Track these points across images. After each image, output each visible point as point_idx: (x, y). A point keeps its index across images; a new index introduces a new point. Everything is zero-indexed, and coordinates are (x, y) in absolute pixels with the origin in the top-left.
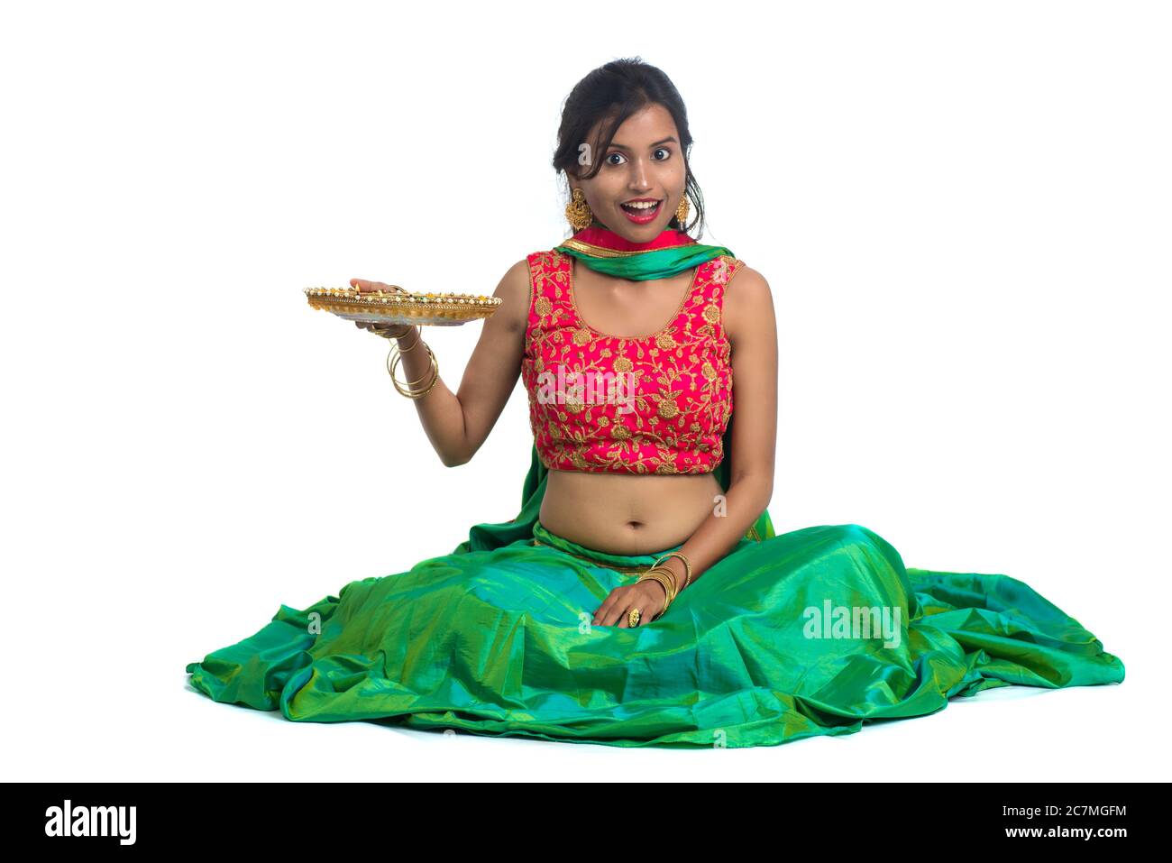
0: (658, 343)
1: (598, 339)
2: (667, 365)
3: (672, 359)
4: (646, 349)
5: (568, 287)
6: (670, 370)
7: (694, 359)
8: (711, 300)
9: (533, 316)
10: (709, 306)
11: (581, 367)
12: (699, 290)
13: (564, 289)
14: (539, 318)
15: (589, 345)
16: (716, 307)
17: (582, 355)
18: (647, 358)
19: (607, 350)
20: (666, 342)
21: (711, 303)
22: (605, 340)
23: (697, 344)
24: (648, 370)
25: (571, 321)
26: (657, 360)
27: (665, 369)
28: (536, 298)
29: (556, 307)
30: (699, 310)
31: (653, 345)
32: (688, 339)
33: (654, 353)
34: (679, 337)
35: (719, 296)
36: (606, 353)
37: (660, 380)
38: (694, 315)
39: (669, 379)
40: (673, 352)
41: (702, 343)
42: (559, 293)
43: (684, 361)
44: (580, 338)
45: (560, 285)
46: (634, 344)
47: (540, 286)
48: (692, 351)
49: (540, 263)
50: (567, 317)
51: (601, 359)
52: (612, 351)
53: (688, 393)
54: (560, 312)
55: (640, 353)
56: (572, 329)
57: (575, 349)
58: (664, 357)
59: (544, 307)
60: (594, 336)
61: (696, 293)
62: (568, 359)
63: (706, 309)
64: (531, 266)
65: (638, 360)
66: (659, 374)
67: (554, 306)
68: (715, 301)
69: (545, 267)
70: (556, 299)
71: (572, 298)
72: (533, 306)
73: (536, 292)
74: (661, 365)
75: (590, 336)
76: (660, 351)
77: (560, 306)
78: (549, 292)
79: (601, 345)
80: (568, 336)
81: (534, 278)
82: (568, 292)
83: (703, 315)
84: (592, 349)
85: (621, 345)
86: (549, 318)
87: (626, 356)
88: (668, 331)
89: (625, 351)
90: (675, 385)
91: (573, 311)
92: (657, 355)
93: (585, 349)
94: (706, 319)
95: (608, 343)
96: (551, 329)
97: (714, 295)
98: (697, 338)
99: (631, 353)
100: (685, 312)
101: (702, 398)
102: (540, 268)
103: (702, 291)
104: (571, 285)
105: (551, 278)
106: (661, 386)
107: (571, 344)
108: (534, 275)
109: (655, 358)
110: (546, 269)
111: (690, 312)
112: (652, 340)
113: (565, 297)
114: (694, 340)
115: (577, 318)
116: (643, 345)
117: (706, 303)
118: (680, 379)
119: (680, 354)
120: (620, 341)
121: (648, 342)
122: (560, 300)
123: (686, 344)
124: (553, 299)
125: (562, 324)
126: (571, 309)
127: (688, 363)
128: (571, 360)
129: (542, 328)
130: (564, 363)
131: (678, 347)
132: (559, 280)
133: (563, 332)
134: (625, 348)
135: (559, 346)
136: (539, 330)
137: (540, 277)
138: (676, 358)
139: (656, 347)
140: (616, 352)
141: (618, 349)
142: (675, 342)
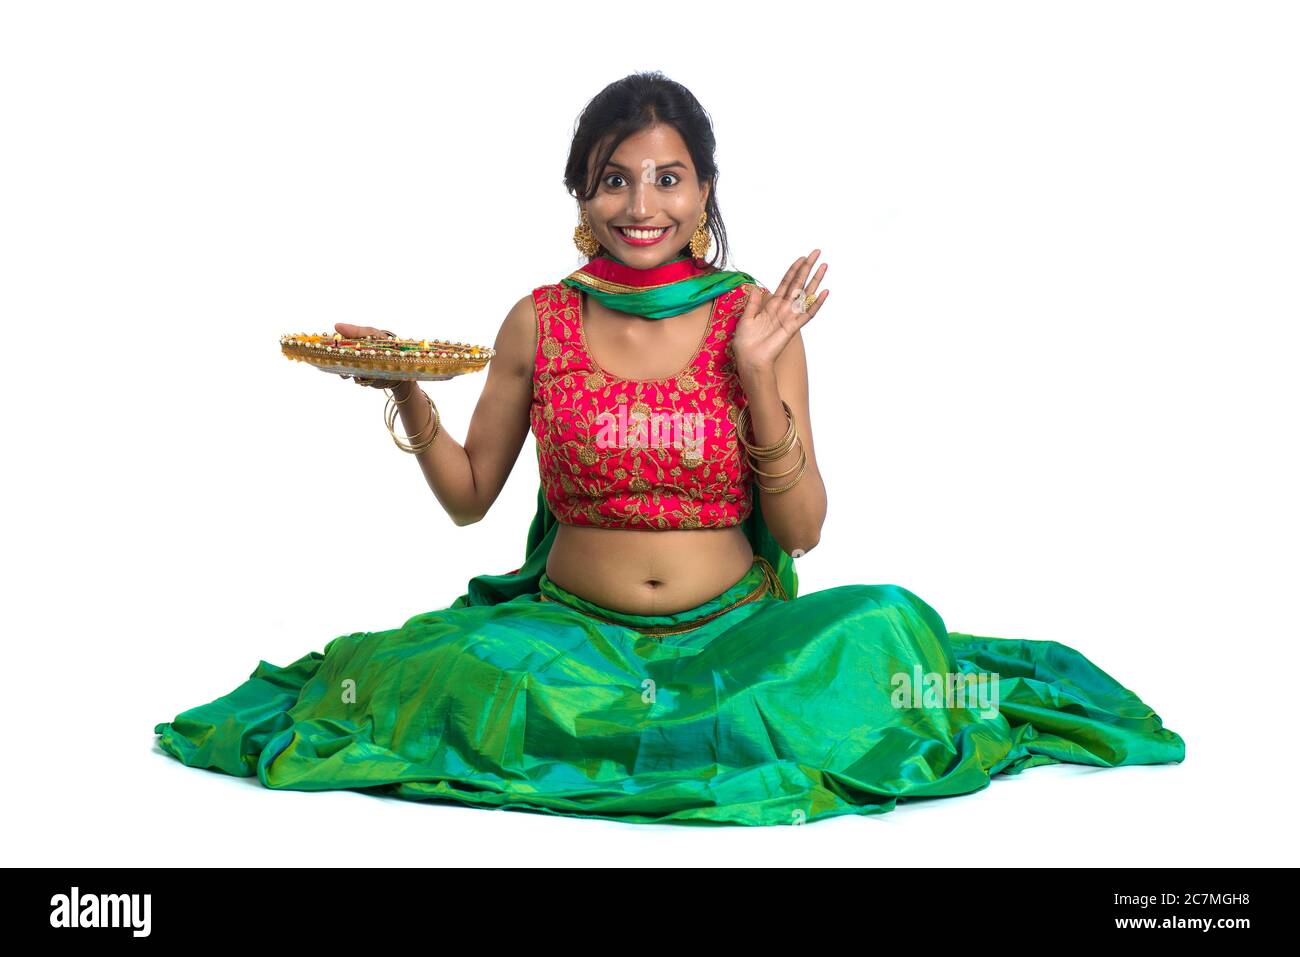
0: (678, 385)
1: (613, 383)
2: (689, 410)
3: (694, 403)
4: (666, 392)
5: (578, 325)
7: (718, 402)
9: (541, 359)
11: (595, 414)
12: (720, 323)
13: (574, 328)
14: (547, 361)
15: (603, 390)
17: (595, 401)
18: (667, 402)
19: (623, 395)
20: (689, 384)
22: (620, 385)
23: (721, 384)
25: (582, 364)
26: (679, 404)
28: (543, 338)
29: (565, 349)
30: (721, 346)
31: (673, 388)
32: (712, 379)
33: (674, 397)
34: (701, 378)
36: (622, 399)
38: (717, 352)
40: (695, 395)
41: (727, 383)
42: (567, 333)
43: (708, 404)
44: (593, 383)
45: (569, 323)
46: (653, 389)
47: (547, 327)
48: (716, 393)
49: (546, 299)
50: (578, 360)
51: (616, 406)
52: (628, 396)
53: (713, 440)
54: (570, 353)
55: (660, 398)
56: (584, 373)
57: (587, 395)
58: (685, 399)
59: (552, 349)
60: (609, 380)
61: (717, 327)
62: (581, 406)
63: (729, 344)
64: (537, 303)
65: (658, 405)
67: (563, 347)
69: (552, 303)
70: (565, 340)
71: (584, 340)
72: (540, 349)
73: (543, 332)
74: (682, 410)
75: (605, 380)
76: (681, 394)
77: (570, 348)
78: (557, 332)
79: (617, 389)
80: (580, 381)
81: (540, 316)
82: (578, 331)
83: (727, 351)
84: (607, 394)
85: (639, 389)
86: (558, 361)
87: (643, 401)
88: (689, 371)
89: (643, 396)
91: (585, 353)
92: (678, 399)
93: (599, 394)
94: (730, 356)
95: (624, 387)
96: (561, 373)
98: (721, 379)
99: (650, 397)
100: (707, 350)
101: (728, 444)
102: (547, 304)
103: (724, 325)
104: (581, 323)
105: (559, 316)
107: (583, 389)
108: (541, 312)
109: (676, 402)
110: (553, 306)
111: (712, 349)
112: (673, 382)
113: (576, 337)
114: (718, 381)
115: (589, 361)
116: (662, 388)
117: (730, 338)
119: (703, 396)
120: (636, 384)
121: (667, 385)
122: (570, 340)
123: (709, 385)
124: (562, 340)
125: (573, 367)
126: (581, 351)
127: (712, 407)
128: (583, 407)
129: (552, 372)
130: (576, 410)
131: (701, 389)
132: (567, 318)
133: (574, 376)
134: (643, 393)
135: (570, 391)
136: (547, 374)
137: (547, 315)
138: (698, 401)
139: (677, 390)
140: (634, 397)
141: (634, 394)
142: (697, 383)
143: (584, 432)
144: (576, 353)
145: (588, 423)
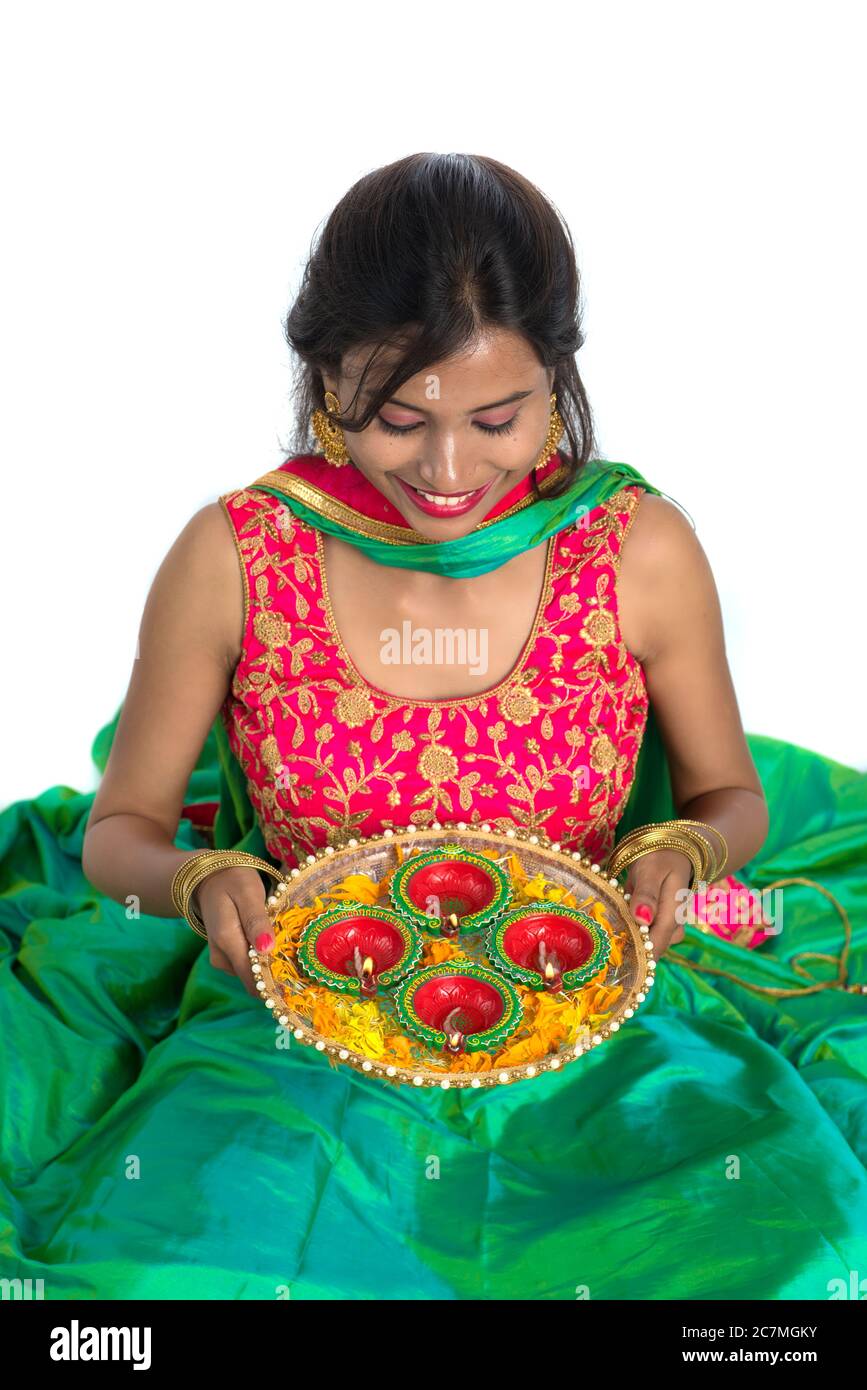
0: (503, 710)
1: (386, 712)
2: (524, 760)
3: (532, 745)
4: (482, 724)
5: (319, 594)
6: (531, 769)
7: (575, 738)
8: (593, 601)
9: (252, 644)
10: (592, 613)
11: (358, 777)
12: (568, 576)
13: (313, 597)
14: (262, 649)
15: (370, 724)
16: (606, 613)
17: (356, 749)
18: (485, 744)
19: (405, 734)
20: (522, 705)
21: (596, 607)
22: (400, 713)
23: (578, 700)
24: (488, 771)
25: (329, 667)
26: (505, 749)
27: (520, 767)
28: (255, 610)
29: (297, 635)
30: (573, 625)
31: (494, 716)
32: (561, 692)
33: (497, 732)
34: (543, 692)
35: (610, 591)
36: (403, 742)
37: (510, 790)
38: (565, 638)
39: (531, 788)
41: (588, 698)
42: (302, 608)
43: (556, 747)
44: (353, 710)
45: (304, 588)
47: (262, 585)
48: (571, 717)
49: (255, 532)
50: (321, 660)
51: (394, 757)
52: (414, 736)
53: (566, 809)
54: (306, 645)
55: (471, 735)
56: (332, 686)
57: (343, 733)
58: (516, 738)
59: (273, 631)
60: (380, 704)
61: (562, 587)
62: (331, 756)
63: (586, 622)
64: (241, 537)
65: (467, 750)
66: (510, 779)
67: (293, 630)
68: (603, 602)
69: (267, 539)
70: (299, 620)
71: (331, 625)
72: (251, 621)
73: (254, 595)
74: (511, 759)
75: (372, 705)
76: (510, 726)
77: (306, 634)
78: (282, 603)
79: (394, 723)
80: (327, 700)
81: (249, 565)
82: (321, 604)
83: (583, 634)
84: (377, 734)
85: (434, 720)
86: (285, 654)
87: (442, 742)
88: (518, 677)
89: (440, 735)
90: (543, 799)
91: (335, 649)
92: (504, 736)
93: (362, 733)
94: (589, 641)
95: (408, 717)
96: (291, 681)
97: (600, 591)
98: (577, 688)
99: (453, 735)
100: (547, 633)
101: (592, 811)
102: (259, 542)
103: (575, 581)
104: (324, 590)
105: (283, 569)
106: (515, 802)
107: (333, 721)
108: (248, 558)
109: (501, 744)
110: (270, 547)
111: (557, 632)
112: (493, 703)
113: (317, 616)
114: (574, 694)
115: (342, 664)
116: (475, 715)
117: (586, 609)
118: (548, 787)
119: (547, 729)
120: (428, 712)
121: (484, 710)
122: (306, 622)
123: (558, 702)
124: (291, 616)
125: (312, 671)
126: (328, 643)
127: (564, 750)
128: (336, 761)
129: (273, 674)
130: (324, 765)
131: (543, 712)
132: (301, 577)
133: (312, 689)
134: (440, 728)
135: (312, 725)
136: (266, 677)
137: (259, 566)
138: (540, 740)
139: (502, 718)
140: (423, 737)
141: (426, 730)
142: (535, 701)
143: (339, 806)
144: (318, 646)
145: (346, 792)
